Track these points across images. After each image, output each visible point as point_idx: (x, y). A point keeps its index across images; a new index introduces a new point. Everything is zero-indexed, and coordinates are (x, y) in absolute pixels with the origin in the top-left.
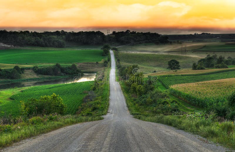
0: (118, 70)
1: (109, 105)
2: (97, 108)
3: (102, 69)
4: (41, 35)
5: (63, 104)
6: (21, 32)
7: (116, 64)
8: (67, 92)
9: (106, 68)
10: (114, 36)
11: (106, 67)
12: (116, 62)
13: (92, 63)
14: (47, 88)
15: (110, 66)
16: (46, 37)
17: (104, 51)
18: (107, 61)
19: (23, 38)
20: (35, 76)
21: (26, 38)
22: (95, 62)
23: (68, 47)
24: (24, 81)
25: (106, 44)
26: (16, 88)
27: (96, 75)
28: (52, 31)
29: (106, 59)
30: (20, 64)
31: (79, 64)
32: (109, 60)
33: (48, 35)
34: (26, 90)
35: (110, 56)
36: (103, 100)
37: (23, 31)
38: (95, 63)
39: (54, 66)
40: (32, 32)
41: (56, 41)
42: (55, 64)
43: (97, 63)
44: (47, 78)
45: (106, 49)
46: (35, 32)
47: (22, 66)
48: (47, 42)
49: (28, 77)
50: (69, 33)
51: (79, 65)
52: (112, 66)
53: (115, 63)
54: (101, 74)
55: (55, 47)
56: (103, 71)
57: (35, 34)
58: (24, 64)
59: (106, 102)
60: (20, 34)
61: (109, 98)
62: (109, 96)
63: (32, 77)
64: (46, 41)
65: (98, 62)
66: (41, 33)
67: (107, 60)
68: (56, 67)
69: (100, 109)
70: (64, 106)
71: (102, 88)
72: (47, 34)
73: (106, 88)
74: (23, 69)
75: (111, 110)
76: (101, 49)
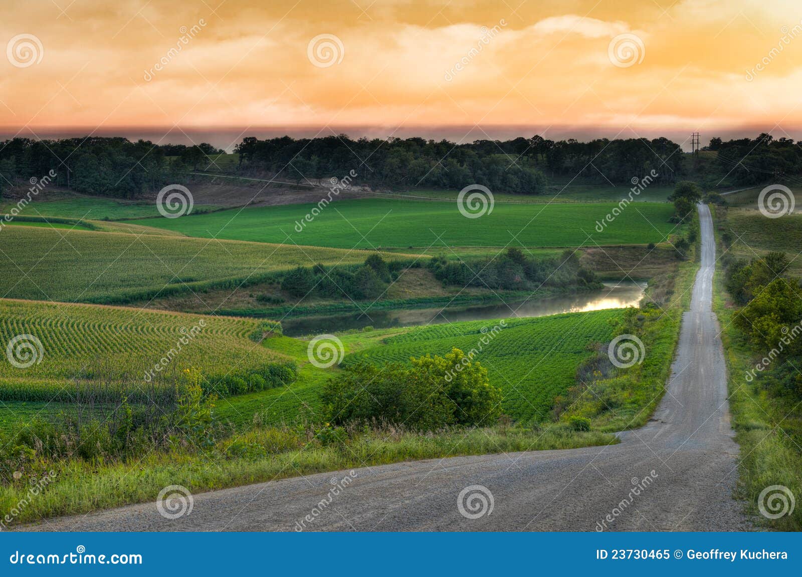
0: (723, 273)
1: (663, 393)
2: (615, 403)
3: (670, 267)
4: (463, 153)
5: (486, 385)
6: (398, 143)
7: (719, 251)
8: (532, 347)
9: (681, 264)
10: (714, 154)
11: (683, 260)
12: (719, 245)
13: (634, 247)
14: (469, 333)
15: (698, 259)
16: (480, 157)
17: (678, 205)
18: (687, 241)
19: (404, 162)
20: (438, 291)
21: (414, 161)
22: (647, 245)
23: (553, 192)
24: (400, 306)
25: (686, 182)
26: (369, 330)
27: (646, 290)
28: (503, 140)
29: (685, 234)
30: (389, 250)
31: (589, 251)
32: (694, 237)
33: (488, 152)
34: (399, 339)
35: (698, 224)
36: (645, 377)
37: (403, 138)
38: (642, 248)
39: (501, 256)
40: (432, 141)
41: (516, 172)
42: (506, 252)
43: (651, 246)
44: (478, 299)
45: (685, 200)
46: (444, 143)
47: (393, 256)
48: (484, 175)
49: (412, 293)
50: (558, 143)
51: (589, 254)
52: (703, 258)
53: (714, 248)
54: (664, 286)
55: (509, 192)
56: (671, 274)
57: (443, 149)
58: (402, 251)
59: (653, 382)
60: (391, 149)
61: (669, 370)
62: (671, 362)
63: (424, 294)
64: (479, 171)
65: (657, 245)
66: (462, 146)
67: (685, 238)
68: (508, 259)
69: (629, 406)
70: (492, 395)
71: (652, 332)
72: (485, 147)
73: (665, 334)
74: (395, 267)
75: (667, 412)
76: (669, 199)
